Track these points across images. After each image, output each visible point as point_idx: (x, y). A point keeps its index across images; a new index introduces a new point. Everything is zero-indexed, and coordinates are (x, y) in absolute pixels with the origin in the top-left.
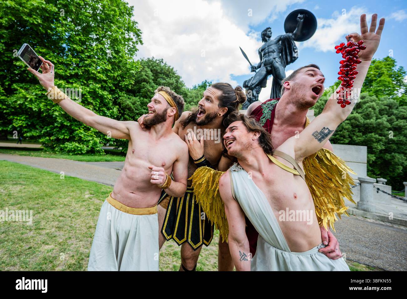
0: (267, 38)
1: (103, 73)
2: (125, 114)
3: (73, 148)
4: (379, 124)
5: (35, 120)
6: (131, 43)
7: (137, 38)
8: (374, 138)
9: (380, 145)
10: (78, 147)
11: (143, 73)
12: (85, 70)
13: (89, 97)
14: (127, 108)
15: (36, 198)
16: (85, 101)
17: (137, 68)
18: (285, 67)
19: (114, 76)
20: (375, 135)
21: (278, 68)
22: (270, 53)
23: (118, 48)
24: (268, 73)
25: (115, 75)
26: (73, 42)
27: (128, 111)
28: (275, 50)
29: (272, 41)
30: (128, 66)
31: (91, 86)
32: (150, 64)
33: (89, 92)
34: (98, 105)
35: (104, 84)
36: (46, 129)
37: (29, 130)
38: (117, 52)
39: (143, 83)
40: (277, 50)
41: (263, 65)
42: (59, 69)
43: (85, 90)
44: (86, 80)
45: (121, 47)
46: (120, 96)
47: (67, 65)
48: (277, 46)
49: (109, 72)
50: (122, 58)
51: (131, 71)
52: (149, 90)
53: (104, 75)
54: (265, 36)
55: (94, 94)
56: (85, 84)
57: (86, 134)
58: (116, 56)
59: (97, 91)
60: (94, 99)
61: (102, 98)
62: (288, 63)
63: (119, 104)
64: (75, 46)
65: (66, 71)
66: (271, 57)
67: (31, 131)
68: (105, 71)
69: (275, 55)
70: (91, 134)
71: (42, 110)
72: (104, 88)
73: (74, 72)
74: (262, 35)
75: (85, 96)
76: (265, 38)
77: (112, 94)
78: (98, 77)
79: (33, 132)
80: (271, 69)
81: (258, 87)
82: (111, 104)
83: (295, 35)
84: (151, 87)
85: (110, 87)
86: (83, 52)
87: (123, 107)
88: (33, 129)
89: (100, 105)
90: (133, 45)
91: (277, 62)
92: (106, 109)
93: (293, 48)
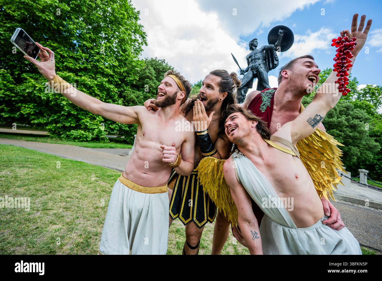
0: (254, 48)
1: (110, 68)
3: (79, 135)
4: (339, 122)
5: (43, 109)
6: (137, 44)
7: (142, 40)
8: (336, 133)
9: (340, 139)
10: (83, 134)
11: (147, 71)
12: (93, 64)
13: (96, 89)
14: (131, 101)
15: (43, 180)
16: (92, 92)
17: (142, 66)
18: (268, 72)
19: (120, 72)
20: (336, 131)
21: (262, 72)
22: (256, 60)
23: (125, 48)
24: (254, 76)
25: (121, 71)
26: (84, 39)
28: (260, 58)
29: (257, 50)
30: (134, 64)
31: (98, 79)
32: (153, 63)
33: (97, 85)
34: (104, 97)
35: (111, 79)
36: (53, 117)
37: (36, 117)
38: (124, 51)
39: (147, 79)
40: (262, 58)
41: (250, 69)
42: (69, 63)
43: (93, 83)
44: (94, 74)
45: (128, 47)
46: (125, 90)
47: (77, 60)
48: (262, 54)
49: (116, 68)
50: (128, 56)
51: (136, 69)
52: (152, 86)
53: (111, 70)
54: (252, 45)
55: (101, 87)
56: (93, 78)
57: (92, 122)
58: (123, 54)
59: (104, 84)
60: (101, 91)
61: (108, 90)
62: (270, 69)
63: (124, 97)
64: (85, 43)
65: (76, 65)
66: (257, 63)
67: (39, 118)
68: (113, 67)
69: (260, 61)
70: (97, 123)
71: (50, 99)
72: (110, 82)
73: (83, 66)
74: (249, 44)
75: (93, 88)
76: (252, 47)
77: (118, 88)
78: (106, 72)
79: (40, 120)
80: (256, 73)
81: (245, 88)
82: (117, 97)
83: (276, 46)
84: (154, 83)
85: (116, 82)
86: (92, 48)
87: (127, 99)
88: (41, 116)
89: (106, 97)
90: (138, 46)
91: (262, 68)
92: (111, 101)
93: (275, 57)
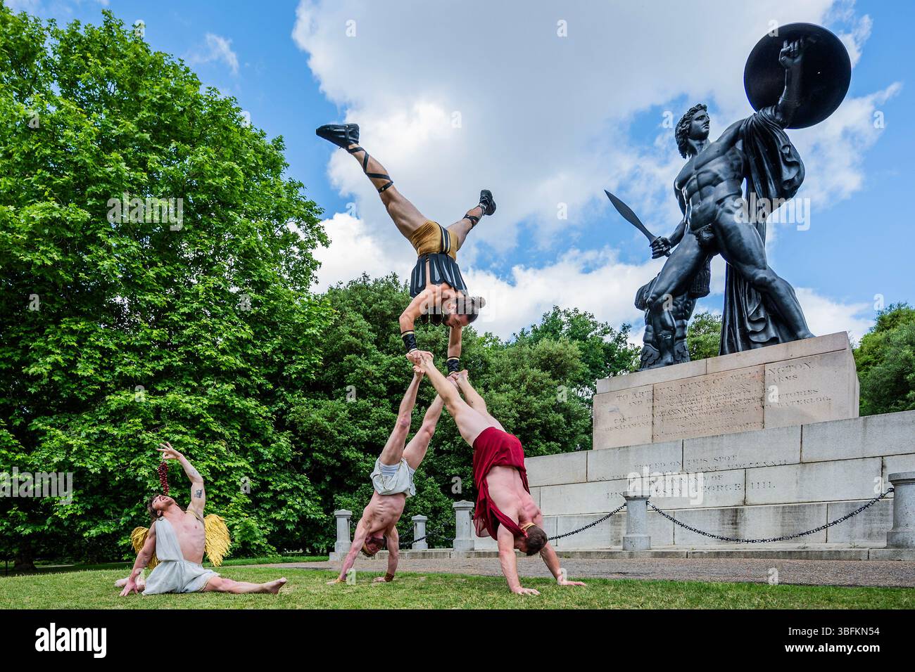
0: (694, 143)
1: (234, 351)
2: (313, 450)
6: (296, 250)
11: (344, 329)
12: (187, 352)
13: (212, 419)
14: (316, 434)
16: (203, 431)
17: (324, 318)
19: (265, 355)
23: (260, 276)
25: (267, 351)
26: (144, 288)
27: (319, 440)
28: (721, 176)
29: (708, 148)
30: (298, 319)
31: (210, 391)
32: (359, 298)
33: (210, 409)
34: (238, 438)
35: (243, 381)
36: (128, 515)
37: (91, 523)
38: (261, 286)
39: (348, 357)
40: (725, 174)
41: (687, 229)
42: (125, 365)
43: (199, 404)
44: (195, 380)
45: (268, 270)
46: (291, 405)
47: (141, 351)
48: (726, 160)
49: (250, 346)
50: (276, 299)
51: (309, 331)
52: (368, 372)
53: (238, 355)
54: (689, 136)
55: (222, 411)
56: (194, 391)
57: (222, 511)
58: (259, 297)
59: (229, 402)
60: (224, 423)
61: (243, 415)
63: (293, 427)
65: (143, 366)
66: (709, 200)
67: (96, 524)
68: (238, 345)
69: (722, 189)
70: (236, 511)
71: (110, 469)
72: (242, 392)
73: (161, 363)
75: (203, 420)
76: (688, 143)
77: (269, 404)
78: (224, 365)
79: (101, 527)
80: (711, 235)
81: (679, 299)
82: (271, 429)
83: (784, 110)
84: (374, 363)
85: (260, 386)
86: (171, 307)
87: (303, 431)
88: (99, 519)
89: (241, 436)
90: (300, 253)
91: (730, 211)
92: (260, 445)
93: (782, 153)
